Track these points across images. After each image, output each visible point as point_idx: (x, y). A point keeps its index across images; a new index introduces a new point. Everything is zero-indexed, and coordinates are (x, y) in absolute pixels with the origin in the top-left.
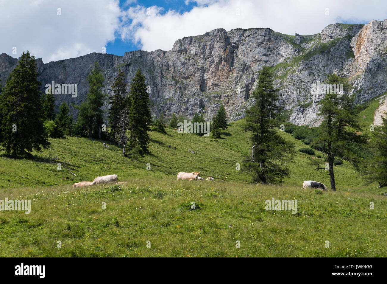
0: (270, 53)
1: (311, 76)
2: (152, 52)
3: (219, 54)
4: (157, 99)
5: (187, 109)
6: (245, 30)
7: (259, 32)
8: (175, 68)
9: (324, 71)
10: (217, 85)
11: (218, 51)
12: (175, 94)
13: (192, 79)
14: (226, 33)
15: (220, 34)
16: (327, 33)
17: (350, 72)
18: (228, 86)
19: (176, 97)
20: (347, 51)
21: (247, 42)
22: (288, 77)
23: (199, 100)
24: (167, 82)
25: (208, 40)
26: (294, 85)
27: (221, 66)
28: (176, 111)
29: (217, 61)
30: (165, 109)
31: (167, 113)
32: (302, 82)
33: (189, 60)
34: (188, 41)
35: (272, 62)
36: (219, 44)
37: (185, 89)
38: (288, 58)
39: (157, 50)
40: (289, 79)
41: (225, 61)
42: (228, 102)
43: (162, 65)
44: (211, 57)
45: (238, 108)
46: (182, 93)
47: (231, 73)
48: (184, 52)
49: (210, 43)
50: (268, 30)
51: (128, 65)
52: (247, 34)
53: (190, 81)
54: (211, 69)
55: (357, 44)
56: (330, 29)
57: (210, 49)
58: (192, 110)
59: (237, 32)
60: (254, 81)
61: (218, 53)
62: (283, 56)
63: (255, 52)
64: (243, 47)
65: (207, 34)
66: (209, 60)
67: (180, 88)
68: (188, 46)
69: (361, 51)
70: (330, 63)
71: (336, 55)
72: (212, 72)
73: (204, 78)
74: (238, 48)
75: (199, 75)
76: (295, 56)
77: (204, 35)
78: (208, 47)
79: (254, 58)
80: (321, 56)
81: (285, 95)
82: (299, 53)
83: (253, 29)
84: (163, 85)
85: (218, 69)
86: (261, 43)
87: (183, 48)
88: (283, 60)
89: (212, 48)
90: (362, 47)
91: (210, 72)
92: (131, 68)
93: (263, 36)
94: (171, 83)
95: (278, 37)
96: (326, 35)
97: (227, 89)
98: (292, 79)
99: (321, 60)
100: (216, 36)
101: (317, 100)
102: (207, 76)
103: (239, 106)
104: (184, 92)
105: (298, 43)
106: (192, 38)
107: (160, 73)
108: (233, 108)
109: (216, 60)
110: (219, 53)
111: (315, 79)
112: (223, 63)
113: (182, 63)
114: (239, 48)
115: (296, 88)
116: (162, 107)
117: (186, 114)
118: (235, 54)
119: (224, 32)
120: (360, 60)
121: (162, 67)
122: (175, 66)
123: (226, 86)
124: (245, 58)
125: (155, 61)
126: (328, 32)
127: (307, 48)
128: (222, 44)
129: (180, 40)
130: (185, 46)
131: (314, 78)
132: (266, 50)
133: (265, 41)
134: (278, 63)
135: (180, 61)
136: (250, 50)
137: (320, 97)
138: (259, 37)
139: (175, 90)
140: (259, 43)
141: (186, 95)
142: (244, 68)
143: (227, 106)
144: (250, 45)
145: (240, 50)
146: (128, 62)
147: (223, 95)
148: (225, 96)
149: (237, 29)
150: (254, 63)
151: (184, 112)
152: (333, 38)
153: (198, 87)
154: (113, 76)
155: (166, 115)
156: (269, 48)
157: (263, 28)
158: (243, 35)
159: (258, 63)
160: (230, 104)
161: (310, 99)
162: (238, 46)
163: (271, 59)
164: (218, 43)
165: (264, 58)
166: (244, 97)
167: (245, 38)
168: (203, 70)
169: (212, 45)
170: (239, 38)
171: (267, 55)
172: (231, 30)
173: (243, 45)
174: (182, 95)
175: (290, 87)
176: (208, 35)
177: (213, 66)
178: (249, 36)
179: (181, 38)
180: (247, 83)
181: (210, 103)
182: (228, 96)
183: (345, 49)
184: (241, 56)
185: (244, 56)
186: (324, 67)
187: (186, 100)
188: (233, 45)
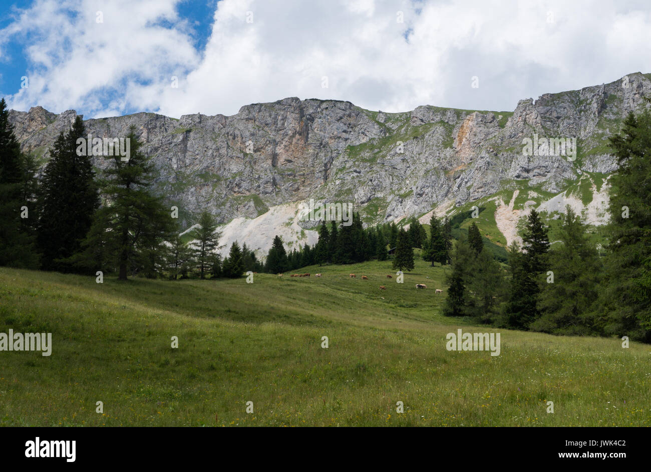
0: (350, 130)
1: (405, 163)
2: (212, 116)
3: (293, 127)
4: (223, 172)
5: (259, 186)
6: (322, 102)
7: (339, 105)
8: (242, 138)
9: (419, 159)
10: (290, 161)
11: (292, 123)
12: (245, 169)
13: (263, 152)
14: (300, 102)
15: (294, 104)
16: (418, 116)
17: (451, 165)
18: (303, 164)
19: (246, 173)
20: (443, 140)
21: (324, 115)
22: (378, 161)
23: (272, 177)
24: (234, 154)
25: (280, 109)
26: (386, 171)
27: (294, 141)
28: (247, 189)
29: (291, 135)
30: (234, 185)
31: (236, 189)
32: (394, 168)
33: (259, 130)
34: (256, 108)
35: (352, 140)
36: (294, 115)
37: (255, 163)
38: (374, 139)
39: (218, 115)
40: (379, 163)
41: (300, 134)
42: (304, 182)
43: (228, 133)
44: (283, 129)
45: (317, 189)
46: (253, 168)
47: (305, 149)
48: (253, 121)
49: (283, 113)
50: (349, 104)
51: (189, 131)
52: (324, 106)
53: (260, 155)
54: (284, 142)
55: (459, 136)
56: (421, 111)
57: (283, 120)
58: (264, 188)
59: (312, 103)
60: (333, 160)
61: (291, 125)
62: (367, 136)
63: (333, 127)
64: (319, 120)
65: (279, 102)
66: (282, 132)
67: (250, 162)
68: (257, 114)
69: (463, 143)
70: (426, 151)
71: (431, 143)
72: (285, 146)
73: (276, 152)
74: (313, 120)
75: (271, 149)
76: (381, 137)
77: (275, 103)
78: (280, 118)
79: (333, 134)
80: (415, 142)
81: (376, 182)
82: (385, 133)
83: (331, 101)
84: (229, 156)
85: (291, 143)
86: (341, 118)
87: (251, 116)
88: (368, 140)
89: (284, 119)
90: (464, 140)
91: (282, 146)
92: (192, 134)
93: (343, 110)
94: (239, 155)
95: (359, 113)
96: (416, 118)
97: (302, 167)
98: (383, 164)
99: (415, 147)
100: (290, 105)
101: (419, 192)
102: (279, 150)
103: (317, 187)
104: (255, 168)
105: (382, 122)
106: (261, 105)
107: (226, 143)
108: (311, 189)
109: (290, 133)
110: (294, 125)
111: (409, 167)
112: (297, 136)
113: (251, 134)
114: (315, 121)
115: (388, 175)
116: (230, 182)
117: (258, 193)
118: (310, 128)
119: (299, 102)
120: (462, 153)
121: (228, 136)
122: (243, 136)
123: (301, 163)
124: (322, 133)
125: (216, 128)
126: (419, 114)
127: (393, 129)
128: (297, 116)
129: (247, 106)
130: (254, 113)
131: (408, 165)
132: (346, 126)
133: (346, 116)
134: (361, 143)
135: (249, 131)
136: (327, 124)
137: (423, 189)
138: (339, 111)
139: (244, 165)
140: (339, 118)
141: (256, 171)
142: (321, 144)
143: (303, 186)
144: (328, 119)
145: (316, 124)
146: (187, 128)
147: (299, 173)
148: (300, 175)
149: (313, 99)
150: (332, 139)
151: (255, 190)
152: (425, 121)
153: (270, 162)
154: (172, 143)
155: (235, 192)
156: (350, 124)
157: (343, 102)
158: (319, 106)
159: (337, 140)
160: (306, 184)
161: (405, 189)
162: (313, 118)
163: (352, 137)
164: (292, 114)
165: (344, 135)
166: (322, 177)
167: (322, 110)
168: (275, 143)
169: (285, 115)
170: (315, 110)
171: (348, 132)
172: (306, 100)
173: (320, 118)
174: (252, 170)
175: (381, 173)
176: (280, 104)
177: (286, 139)
178: (327, 108)
179: (249, 104)
180: (325, 162)
181: (284, 182)
182: (304, 175)
183: (441, 137)
184: (317, 130)
185: (320, 131)
186: (419, 154)
187: (257, 176)
188: (308, 116)
